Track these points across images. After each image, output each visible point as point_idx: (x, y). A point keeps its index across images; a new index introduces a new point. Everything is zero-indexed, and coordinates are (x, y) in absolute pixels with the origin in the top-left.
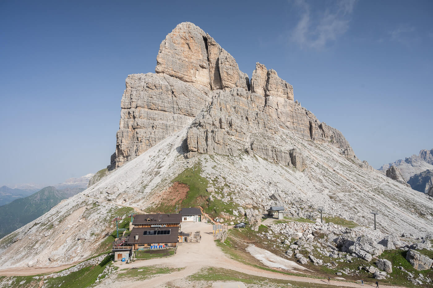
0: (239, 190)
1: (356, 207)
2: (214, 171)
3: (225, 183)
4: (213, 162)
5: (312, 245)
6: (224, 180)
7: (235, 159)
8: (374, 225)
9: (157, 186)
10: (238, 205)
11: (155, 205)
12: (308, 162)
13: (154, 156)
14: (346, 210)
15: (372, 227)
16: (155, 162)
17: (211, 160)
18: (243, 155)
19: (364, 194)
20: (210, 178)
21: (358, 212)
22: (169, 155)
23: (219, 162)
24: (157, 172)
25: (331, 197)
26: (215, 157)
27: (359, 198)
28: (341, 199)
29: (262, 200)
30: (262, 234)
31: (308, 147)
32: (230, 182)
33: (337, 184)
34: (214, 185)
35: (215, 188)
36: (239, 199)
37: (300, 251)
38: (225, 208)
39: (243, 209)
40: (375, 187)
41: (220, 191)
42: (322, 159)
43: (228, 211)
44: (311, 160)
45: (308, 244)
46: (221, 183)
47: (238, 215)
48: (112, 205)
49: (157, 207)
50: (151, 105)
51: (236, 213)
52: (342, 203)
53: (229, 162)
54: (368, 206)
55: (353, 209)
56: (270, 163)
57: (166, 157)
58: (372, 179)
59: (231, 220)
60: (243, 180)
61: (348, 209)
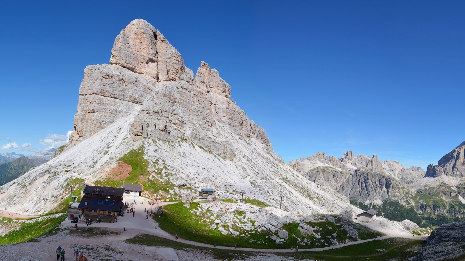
0: (176, 172)
1: (269, 192)
2: (155, 154)
3: (164, 165)
4: (155, 146)
5: (233, 221)
6: (163, 163)
7: (174, 145)
8: (280, 205)
9: (106, 163)
10: (174, 185)
11: (103, 179)
12: (237, 153)
13: (105, 138)
14: (261, 194)
15: (279, 206)
16: (105, 142)
17: (154, 144)
18: (182, 142)
19: (276, 181)
20: (151, 160)
21: (270, 195)
22: (117, 137)
23: (160, 147)
24: (106, 151)
25: (251, 183)
26: (158, 142)
27: (272, 184)
28: (259, 185)
29: (195, 183)
30: (192, 210)
31: (238, 140)
32: (169, 165)
33: (257, 173)
34: (155, 166)
35: (155, 169)
36: (175, 181)
37: (222, 225)
38: (163, 188)
39: (178, 189)
40: (284, 177)
41: (159, 172)
42: (248, 152)
43: (165, 190)
44: (239, 151)
45: (229, 220)
46: (161, 165)
47: (173, 194)
48: (68, 175)
49: (104, 180)
50: (104, 93)
51: (171, 192)
52: (259, 188)
53: (170, 147)
54: (277, 191)
55: (267, 193)
56: (205, 152)
57: (115, 139)
58: (283, 171)
59: (167, 197)
60: (180, 164)
61: (263, 193)
